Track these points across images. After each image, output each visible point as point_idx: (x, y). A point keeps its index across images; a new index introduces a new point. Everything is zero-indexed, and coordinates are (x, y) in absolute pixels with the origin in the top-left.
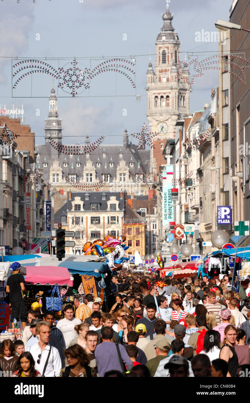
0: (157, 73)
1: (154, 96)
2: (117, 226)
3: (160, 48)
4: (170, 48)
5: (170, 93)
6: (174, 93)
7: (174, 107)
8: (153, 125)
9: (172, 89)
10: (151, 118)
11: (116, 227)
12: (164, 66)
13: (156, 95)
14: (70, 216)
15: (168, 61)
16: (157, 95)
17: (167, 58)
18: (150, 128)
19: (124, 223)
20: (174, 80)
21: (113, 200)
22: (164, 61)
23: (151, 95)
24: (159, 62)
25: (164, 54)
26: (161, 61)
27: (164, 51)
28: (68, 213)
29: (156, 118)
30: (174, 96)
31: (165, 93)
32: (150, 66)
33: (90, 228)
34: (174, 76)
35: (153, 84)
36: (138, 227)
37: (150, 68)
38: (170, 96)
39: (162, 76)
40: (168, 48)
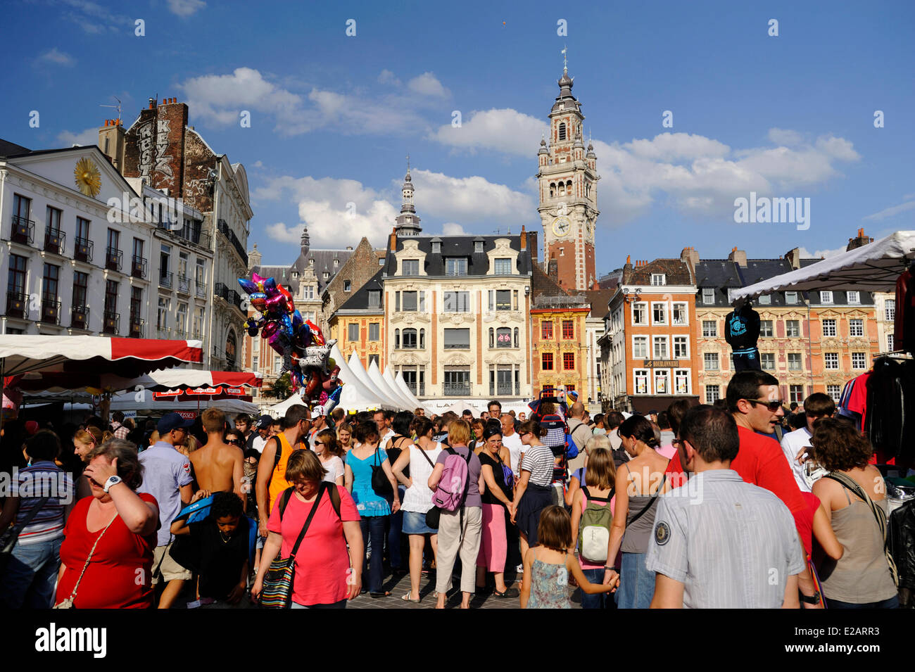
0: (553, 154)
1: (549, 184)
2: (513, 314)
3: (556, 121)
4: (570, 119)
5: (572, 177)
6: (579, 175)
7: (580, 195)
8: (548, 224)
9: (574, 171)
10: (545, 213)
11: (511, 317)
12: (562, 144)
13: (551, 182)
14: (390, 290)
15: (569, 136)
16: (554, 181)
17: (566, 132)
18: (544, 227)
19: (532, 309)
20: (579, 158)
21: (503, 249)
22: (562, 137)
23: (545, 182)
24: (555, 139)
25: (562, 128)
26: (558, 138)
27: (563, 124)
28: (386, 282)
29: (553, 213)
30: (579, 180)
31: (565, 178)
32: (543, 144)
33: (443, 320)
34: (578, 152)
35: (548, 167)
36: (568, 319)
37: (544, 147)
38: (573, 180)
39: (560, 157)
40: (568, 119)
